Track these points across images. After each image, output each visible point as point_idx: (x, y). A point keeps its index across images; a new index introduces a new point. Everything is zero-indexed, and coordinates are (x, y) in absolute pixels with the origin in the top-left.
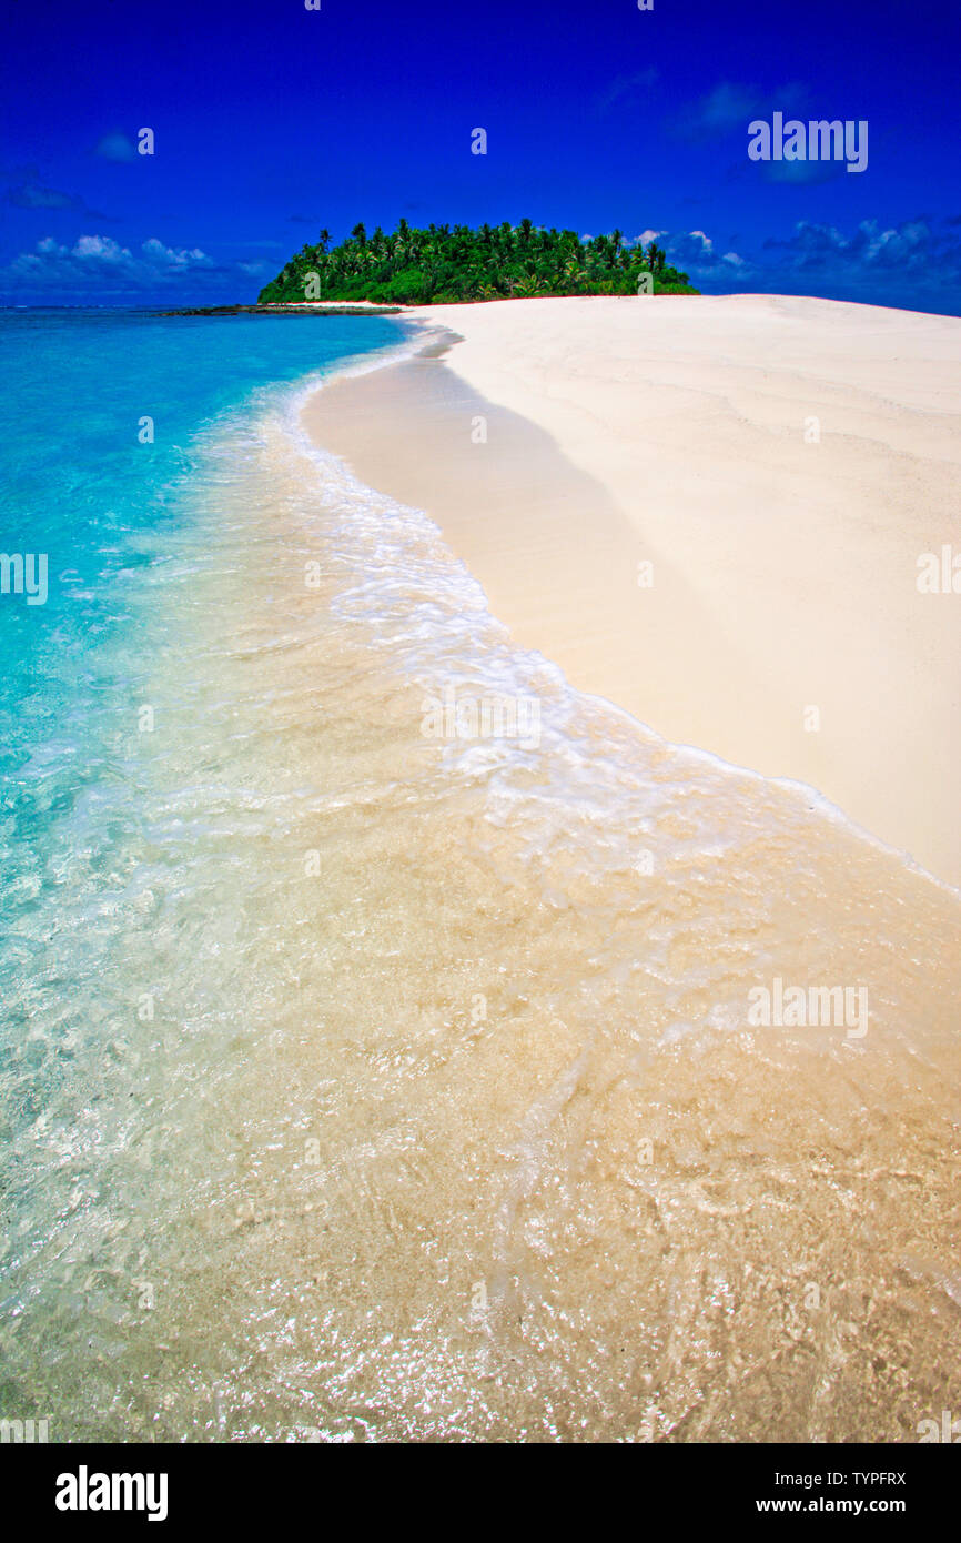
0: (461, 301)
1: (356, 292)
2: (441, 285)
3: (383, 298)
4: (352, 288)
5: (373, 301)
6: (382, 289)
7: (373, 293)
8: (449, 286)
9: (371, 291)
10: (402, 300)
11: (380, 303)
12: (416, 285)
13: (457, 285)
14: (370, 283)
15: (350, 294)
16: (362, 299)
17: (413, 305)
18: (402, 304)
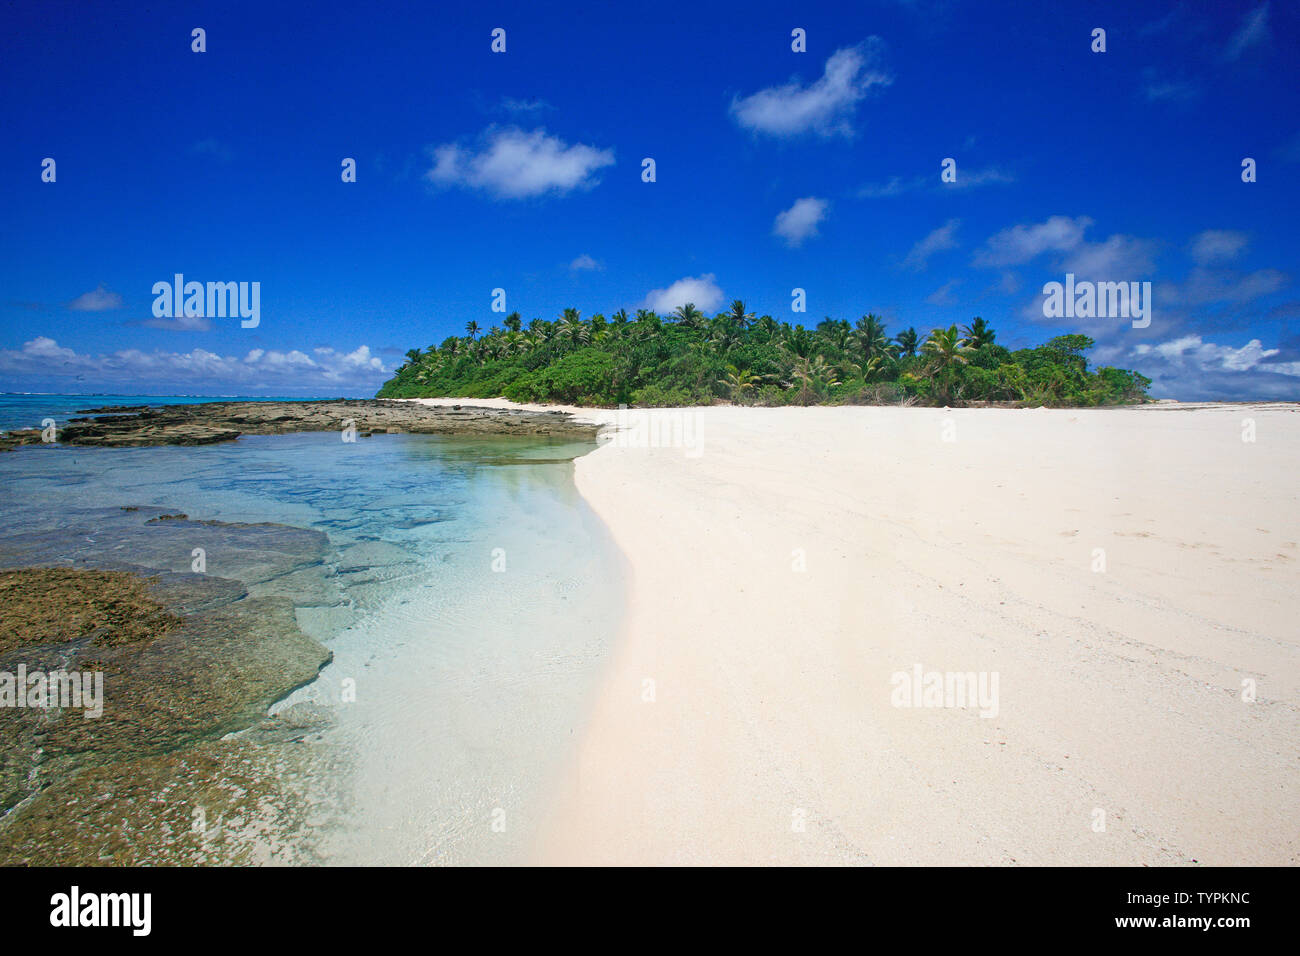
0: (696, 400)
1: (488, 383)
2: (649, 369)
3: (532, 392)
4: (484, 377)
5: (513, 396)
6: (527, 379)
7: (513, 384)
8: (666, 371)
9: (512, 380)
10: (571, 396)
11: (527, 401)
12: (597, 371)
13: (680, 371)
14: (511, 369)
15: (477, 387)
16: (494, 393)
17: (588, 404)
18: (566, 402)
